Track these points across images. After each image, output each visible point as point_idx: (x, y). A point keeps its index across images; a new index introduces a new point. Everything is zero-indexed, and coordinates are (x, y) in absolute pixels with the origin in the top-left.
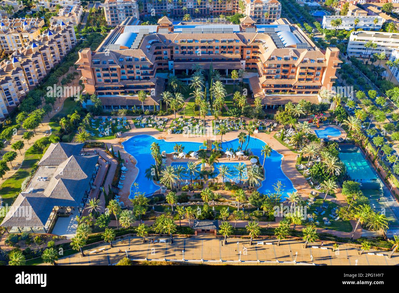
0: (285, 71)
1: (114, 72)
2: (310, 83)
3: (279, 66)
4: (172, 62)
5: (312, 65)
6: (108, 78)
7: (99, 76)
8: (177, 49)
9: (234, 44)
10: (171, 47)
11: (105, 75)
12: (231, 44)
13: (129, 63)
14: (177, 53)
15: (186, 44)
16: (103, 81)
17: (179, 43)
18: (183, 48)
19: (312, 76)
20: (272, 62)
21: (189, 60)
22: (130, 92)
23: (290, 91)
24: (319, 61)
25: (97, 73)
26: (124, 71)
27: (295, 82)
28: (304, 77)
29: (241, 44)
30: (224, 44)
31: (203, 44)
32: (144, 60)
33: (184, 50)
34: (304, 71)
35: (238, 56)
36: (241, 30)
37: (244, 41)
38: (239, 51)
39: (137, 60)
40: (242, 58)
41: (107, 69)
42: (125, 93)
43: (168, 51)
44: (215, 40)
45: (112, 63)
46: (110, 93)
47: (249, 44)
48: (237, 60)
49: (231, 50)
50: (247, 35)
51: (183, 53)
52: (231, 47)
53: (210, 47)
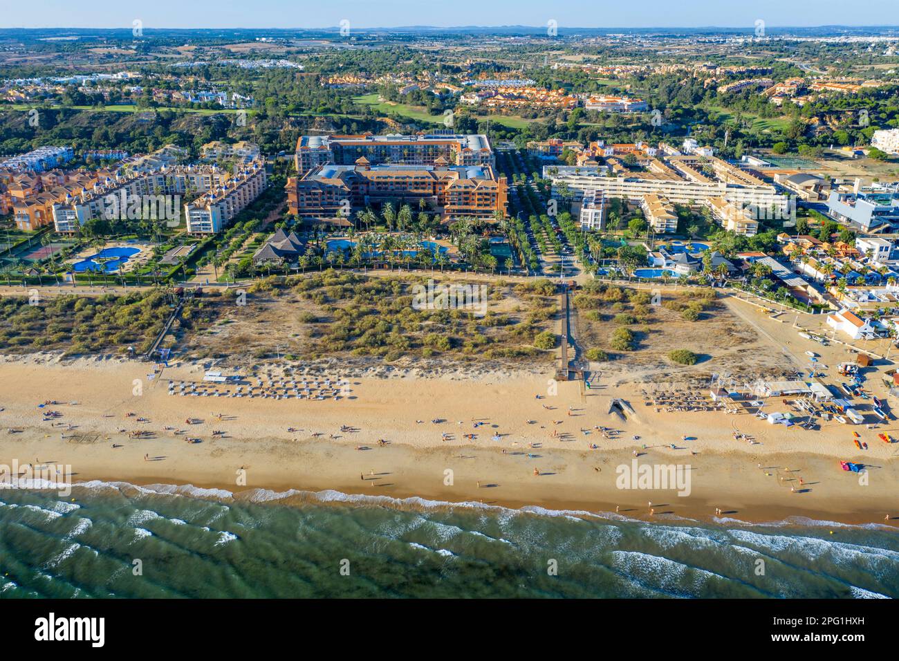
0: (466, 199)
1: (316, 196)
2: (488, 208)
3: (460, 194)
4: (368, 197)
5: (487, 191)
6: (310, 202)
7: (302, 201)
8: (373, 184)
9: (426, 180)
10: (367, 182)
11: (307, 199)
12: (423, 180)
13: (329, 189)
14: (373, 188)
15: (382, 180)
16: (305, 205)
17: (375, 180)
18: (378, 183)
19: (488, 202)
20: (454, 190)
21: (383, 195)
22: (328, 216)
23: (472, 216)
24: (493, 188)
25: (301, 198)
26: (325, 197)
27: (474, 208)
28: (481, 202)
29: (433, 180)
30: (417, 180)
31: (397, 180)
32: (342, 187)
33: (380, 186)
34: (480, 197)
35: (431, 191)
36: (434, 169)
37: (436, 178)
38: (432, 187)
39: (337, 187)
40: (434, 194)
41: (310, 194)
42: (324, 216)
43: (364, 186)
44: (408, 177)
45: (315, 189)
46: (310, 216)
47: (440, 180)
48: (430, 195)
49: (424, 186)
50: (438, 174)
51: (379, 188)
52: (423, 183)
53: (404, 183)
